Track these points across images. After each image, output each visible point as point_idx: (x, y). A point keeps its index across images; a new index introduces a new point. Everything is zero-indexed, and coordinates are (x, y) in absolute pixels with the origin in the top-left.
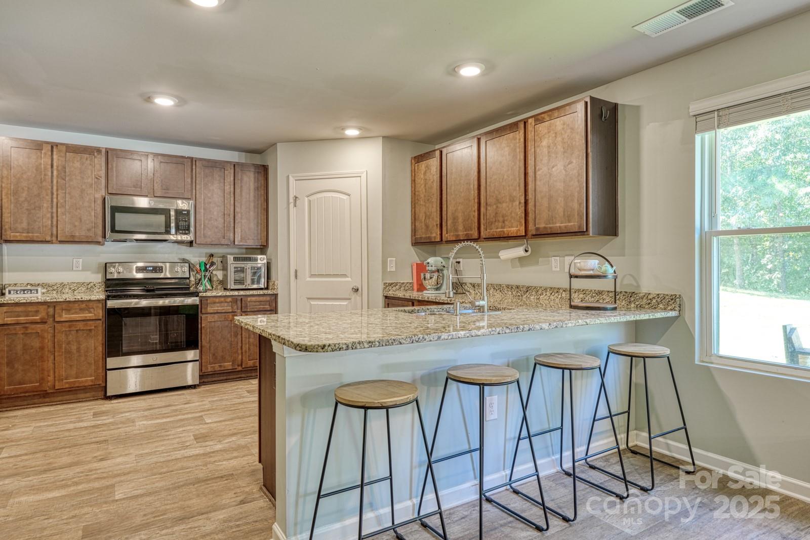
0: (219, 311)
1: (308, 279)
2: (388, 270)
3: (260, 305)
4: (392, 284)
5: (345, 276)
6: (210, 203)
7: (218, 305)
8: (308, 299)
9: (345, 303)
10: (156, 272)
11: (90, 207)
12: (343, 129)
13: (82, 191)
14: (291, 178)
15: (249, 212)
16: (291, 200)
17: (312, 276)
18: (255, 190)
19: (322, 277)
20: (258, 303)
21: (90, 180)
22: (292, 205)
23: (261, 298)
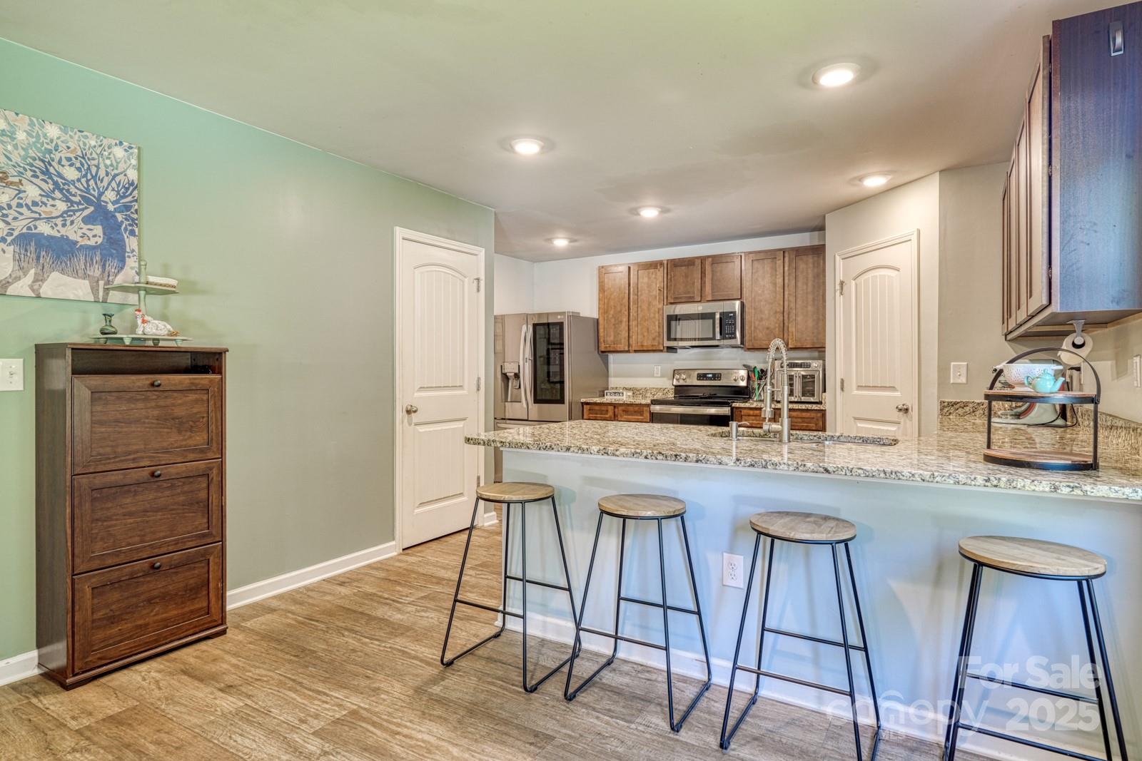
0: (754, 425)
1: (856, 392)
2: (952, 382)
3: (803, 422)
4: (956, 403)
5: (893, 388)
6: (761, 301)
7: (753, 418)
8: (855, 419)
9: (894, 429)
10: (715, 380)
11: (654, 317)
12: (861, 179)
13: (649, 304)
14: (838, 258)
15: (806, 307)
16: (838, 287)
17: (859, 387)
18: (814, 277)
19: (869, 390)
20: (800, 420)
21: (654, 293)
22: (838, 293)
23: (804, 414)
